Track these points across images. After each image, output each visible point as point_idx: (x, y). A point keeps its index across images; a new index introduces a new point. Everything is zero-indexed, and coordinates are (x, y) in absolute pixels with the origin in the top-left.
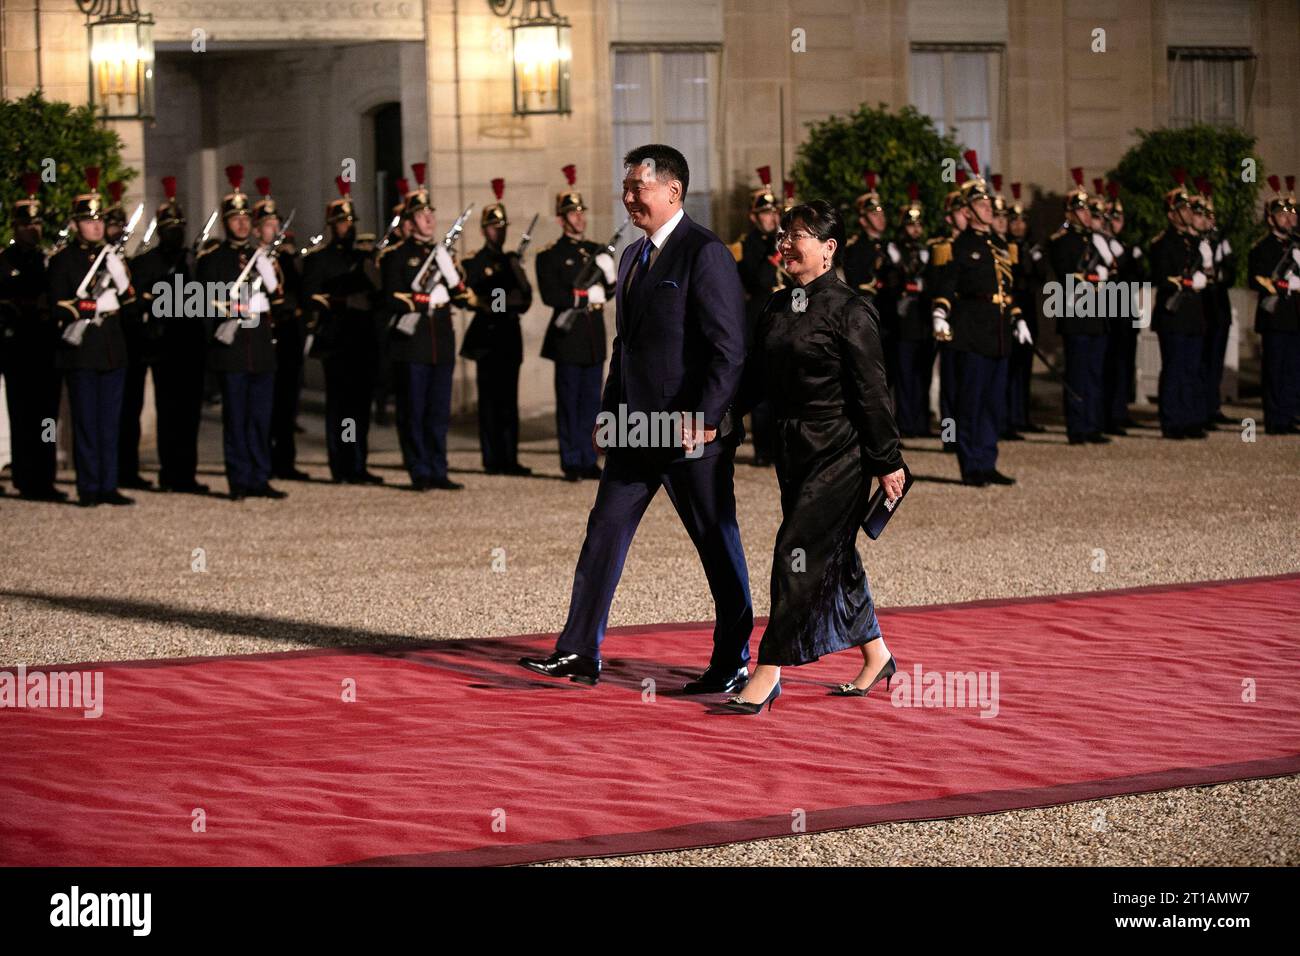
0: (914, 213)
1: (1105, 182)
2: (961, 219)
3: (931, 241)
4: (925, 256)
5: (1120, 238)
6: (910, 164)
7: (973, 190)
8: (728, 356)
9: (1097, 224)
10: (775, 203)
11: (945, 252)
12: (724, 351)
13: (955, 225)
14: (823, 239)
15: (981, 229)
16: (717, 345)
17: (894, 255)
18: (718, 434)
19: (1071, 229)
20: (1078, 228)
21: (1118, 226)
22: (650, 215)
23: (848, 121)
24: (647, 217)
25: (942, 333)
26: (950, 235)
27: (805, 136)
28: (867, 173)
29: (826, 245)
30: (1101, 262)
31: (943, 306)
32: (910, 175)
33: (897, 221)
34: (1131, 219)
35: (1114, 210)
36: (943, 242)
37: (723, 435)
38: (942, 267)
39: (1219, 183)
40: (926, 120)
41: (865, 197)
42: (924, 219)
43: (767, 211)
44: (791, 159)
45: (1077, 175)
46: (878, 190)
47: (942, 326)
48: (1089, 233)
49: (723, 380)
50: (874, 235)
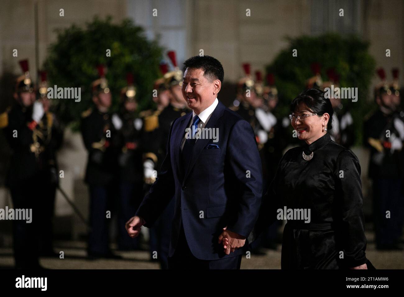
0: (131, 93)
1: (264, 73)
2: (165, 99)
3: (143, 114)
4: (138, 124)
5: (273, 112)
6: (128, 59)
7: (173, 79)
8: (254, 191)
9: (257, 102)
10: (32, 85)
11: (153, 121)
12: (251, 187)
13: (159, 102)
14: (320, 114)
15: (178, 106)
16: (247, 184)
17: (117, 122)
18: (247, 242)
19: (241, 105)
20: (246, 105)
21: (273, 103)
22: (201, 101)
23: (84, 28)
24: (199, 102)
25: (150, 179)
26: (155, 109)
27: (54, 38)
28: (97, 65)
29: (323, 118)
30: (262, 128)
31: (151, 159)
32: (129, 67)
33: (119, 99)
34: (282, 99)
35: (270, 94)
36: (152, 114)
37: (250, 242)
38: (151, 133)
39: (343, 74)
40: (139, 29)
41: (96, 83)
42: (138, 98)
43: (26, 91)
44: (43, 55)
45: (246, 68)
46: (107, 77)
47: (151, 174)
48: (253, 109)
49: (250, 207)
50: (103, 109)
